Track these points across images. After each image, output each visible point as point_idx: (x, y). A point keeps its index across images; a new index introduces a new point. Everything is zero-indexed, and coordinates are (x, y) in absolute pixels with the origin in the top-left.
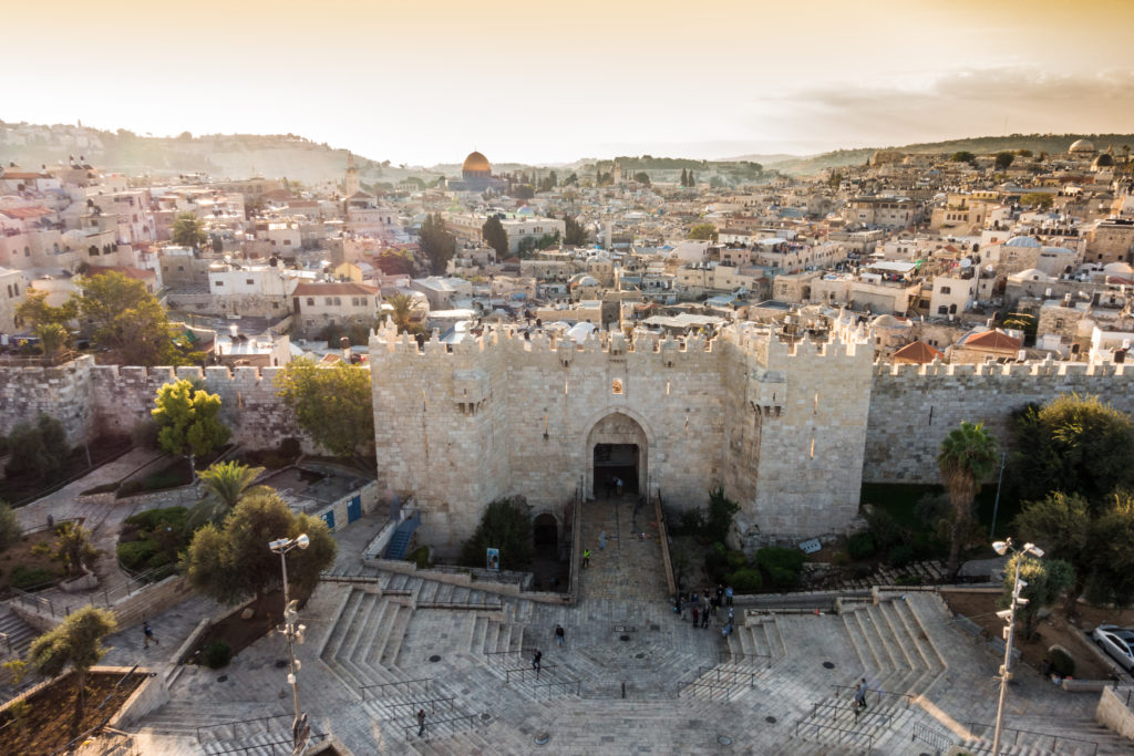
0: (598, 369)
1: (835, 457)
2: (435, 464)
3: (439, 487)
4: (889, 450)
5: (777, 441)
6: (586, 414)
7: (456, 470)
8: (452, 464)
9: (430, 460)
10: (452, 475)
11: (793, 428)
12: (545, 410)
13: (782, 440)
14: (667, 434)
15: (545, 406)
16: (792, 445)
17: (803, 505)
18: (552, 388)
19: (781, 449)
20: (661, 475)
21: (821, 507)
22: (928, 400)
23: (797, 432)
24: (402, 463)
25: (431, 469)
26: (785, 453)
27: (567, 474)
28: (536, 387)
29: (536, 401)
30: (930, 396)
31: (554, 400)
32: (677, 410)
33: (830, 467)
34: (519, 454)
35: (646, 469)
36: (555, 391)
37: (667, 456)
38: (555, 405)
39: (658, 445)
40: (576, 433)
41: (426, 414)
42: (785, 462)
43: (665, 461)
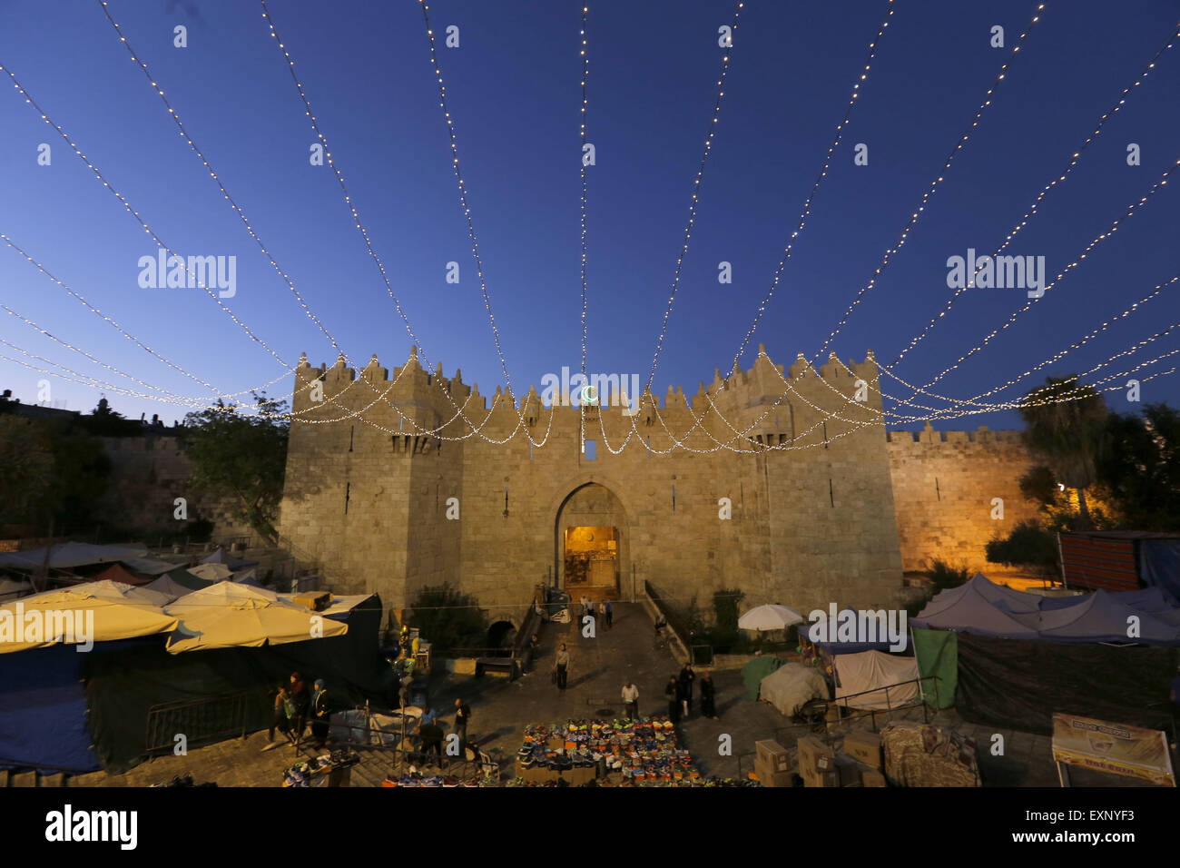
0: (568, 430)
1: (860, 504)
2: (354, 524)
3: (357, 557)
4: (903, 531)
5: (787, 482)
6: (555, 484)
7: (380, 532)
8: (377, 524)
9: (350, 518)
10: (374, 539)
11: (804, 465)
12: (507, 479)
13: (793, 482)
14: (651, 508)
15: (506, 474)
16: (806, 488)
17: (833, 572)
18: (514, 452)
19: (794, 494)
20: (648, 563)
21: (855, 573)
22: (930, 471)
23: (810, 471)
24: (313, 523)
25: (349, 530)
26: (799, 499)
27: (531, 564)
28: (496, 452)
29: (495, 468)
30: (931, 466)
31: (517, 467)
32: (660, 478)
33: (856, 518)
34: (473, 538)
35: (628, 554)
36: (518, 456)
37: (653, 536)
38: (519, 473)
39: (641, 523)
40: (542, 509)
41: (351, 455)
42: (802, 511)
43: (651, 544)
